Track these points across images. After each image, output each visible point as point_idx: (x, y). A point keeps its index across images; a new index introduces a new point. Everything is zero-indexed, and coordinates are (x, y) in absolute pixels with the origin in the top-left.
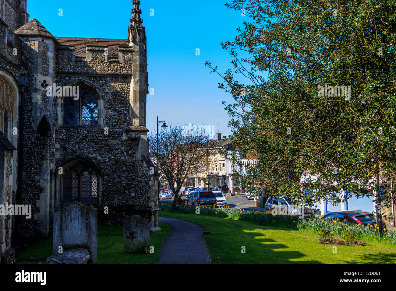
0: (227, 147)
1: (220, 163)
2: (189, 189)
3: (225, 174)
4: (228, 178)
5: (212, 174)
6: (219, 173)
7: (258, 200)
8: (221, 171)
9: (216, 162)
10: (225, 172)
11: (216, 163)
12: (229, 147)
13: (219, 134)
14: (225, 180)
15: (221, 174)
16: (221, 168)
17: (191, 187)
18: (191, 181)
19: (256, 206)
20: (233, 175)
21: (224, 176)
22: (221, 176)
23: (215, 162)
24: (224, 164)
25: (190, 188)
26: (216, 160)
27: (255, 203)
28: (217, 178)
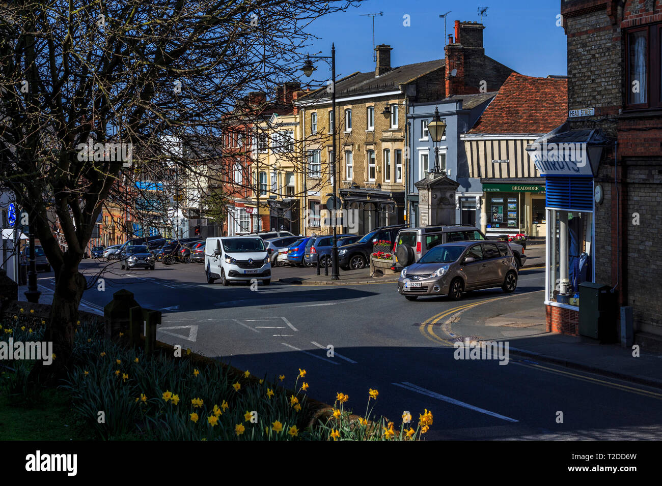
0: (412, 91)
1: (387, 150)
2: (275, 239)
3: (403, 189)
4: (415, 203)
5: (358, 187)
6: (380, 186)
7: (565, 299)
8: (388, 178)
9: (372, 147)
10: (401, 181)
11: (371, 152)
12: (418, 92)
13: (385, 52)
14: (401, 211)
15: (387, 186)
16: (388, 167)
17: (282, 235)
18: (287, 215)
19: (555, 330)
20: (432, 187)
21: (399, 197)
22: (387, 197)
23: (369, 147)
24: (398, 153)
25: (279, 238)
26: (370, 139)
27: (549, 314)
28: (376, 204)
